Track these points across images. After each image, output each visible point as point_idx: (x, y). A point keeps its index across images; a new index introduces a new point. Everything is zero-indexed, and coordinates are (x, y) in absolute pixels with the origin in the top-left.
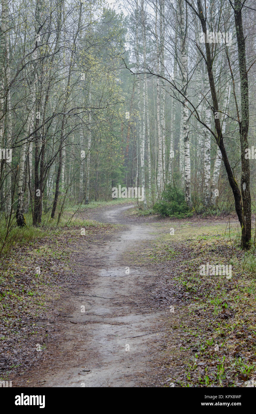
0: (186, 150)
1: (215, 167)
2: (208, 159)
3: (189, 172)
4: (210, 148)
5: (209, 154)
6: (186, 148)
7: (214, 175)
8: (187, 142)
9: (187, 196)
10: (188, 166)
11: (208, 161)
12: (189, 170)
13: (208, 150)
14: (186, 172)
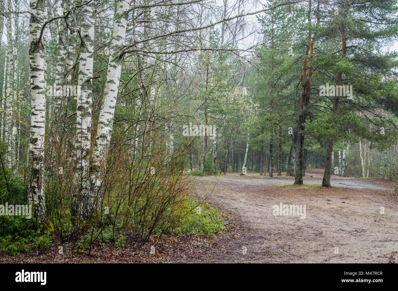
0: (36, 73)
1: (102, 123)
2: (87, 102)
3: (43, 131)
4: (91, 76)
5: (91, 91)
6: (35, 69)
7: (99, 142)
8: (38, 54)
9: (35, 193)
10: (40, 115)
11: (86, 106)
12: (43, 125)
13: (88, 81)
14: (34, 130)
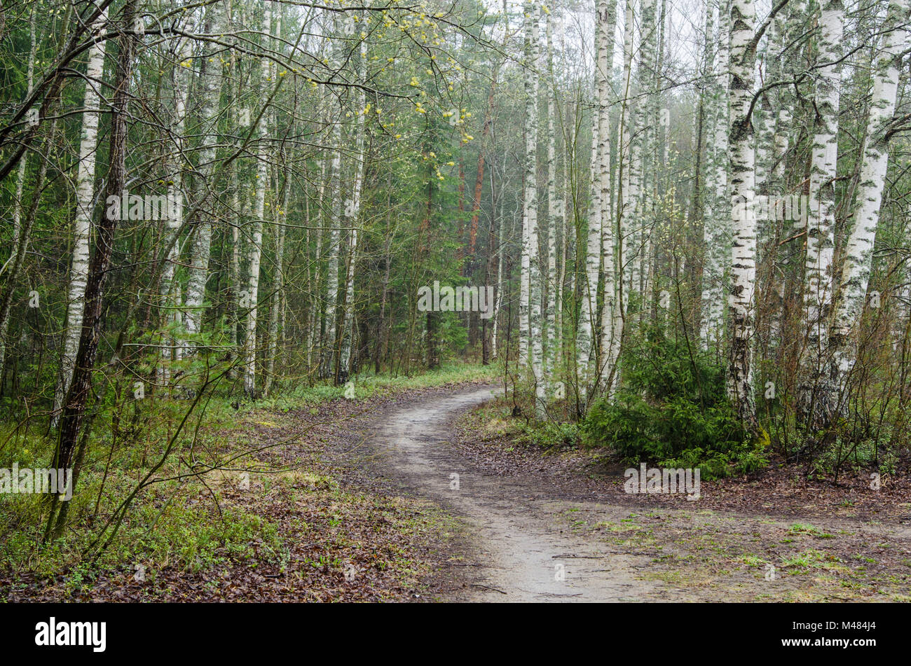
0: (741, 175)
1: (852, 258)
2: (826, 222)
3: (751, 274)
4: (833, 174)
5: (832, 203)
6: (740, 168)
7: (847, 292)
8: (745, 143)
9: (739, 380)
10: (748, 246)
11: (823, 228)
12: (752, 263)
13: (829, 184)
14: (737, 271)
